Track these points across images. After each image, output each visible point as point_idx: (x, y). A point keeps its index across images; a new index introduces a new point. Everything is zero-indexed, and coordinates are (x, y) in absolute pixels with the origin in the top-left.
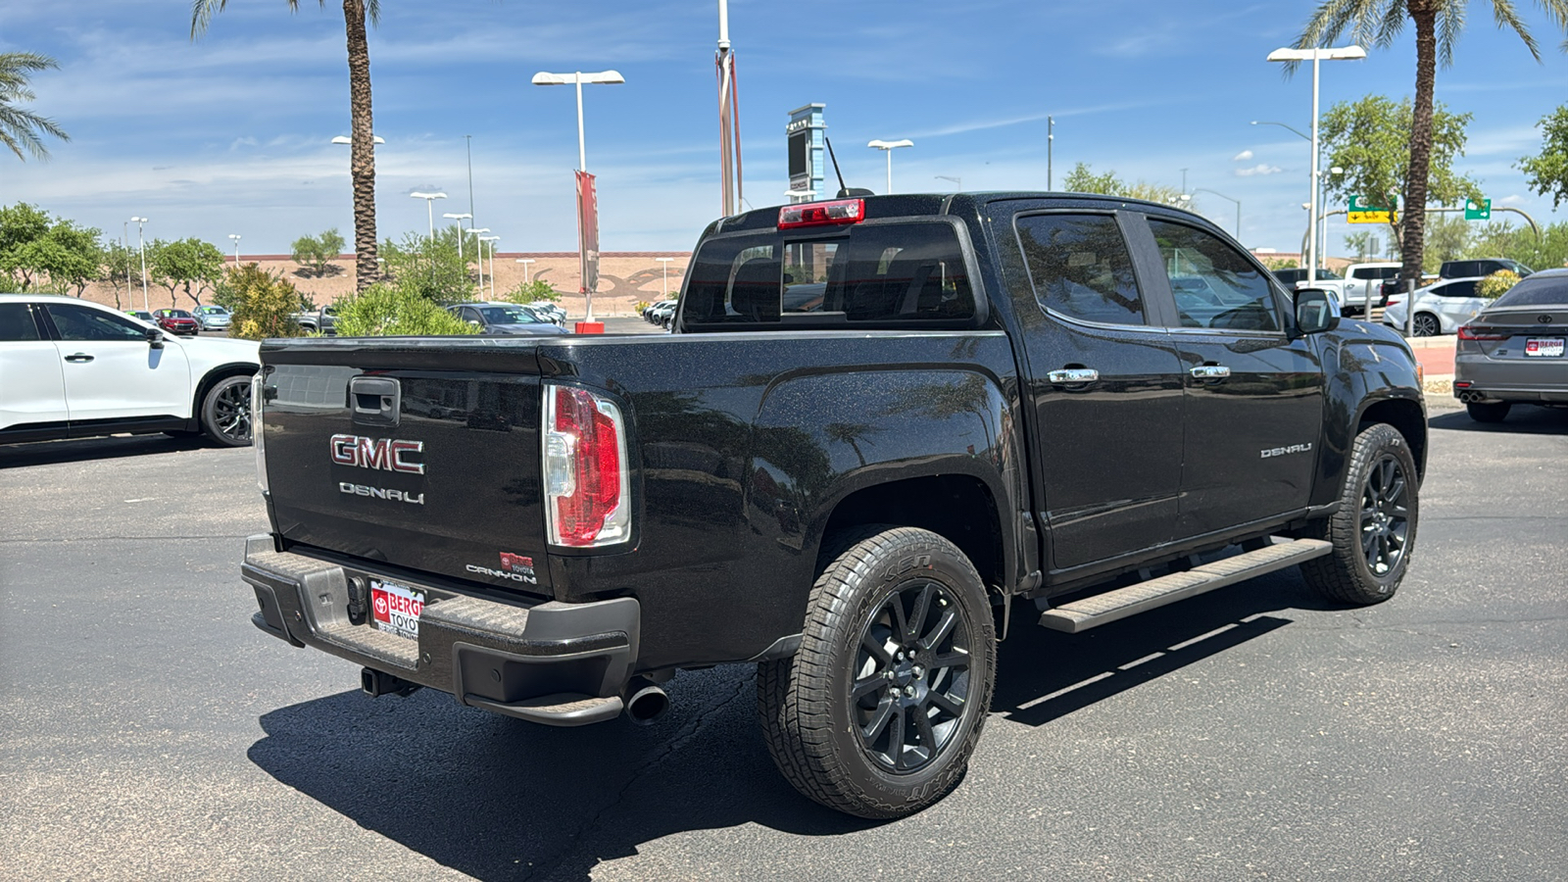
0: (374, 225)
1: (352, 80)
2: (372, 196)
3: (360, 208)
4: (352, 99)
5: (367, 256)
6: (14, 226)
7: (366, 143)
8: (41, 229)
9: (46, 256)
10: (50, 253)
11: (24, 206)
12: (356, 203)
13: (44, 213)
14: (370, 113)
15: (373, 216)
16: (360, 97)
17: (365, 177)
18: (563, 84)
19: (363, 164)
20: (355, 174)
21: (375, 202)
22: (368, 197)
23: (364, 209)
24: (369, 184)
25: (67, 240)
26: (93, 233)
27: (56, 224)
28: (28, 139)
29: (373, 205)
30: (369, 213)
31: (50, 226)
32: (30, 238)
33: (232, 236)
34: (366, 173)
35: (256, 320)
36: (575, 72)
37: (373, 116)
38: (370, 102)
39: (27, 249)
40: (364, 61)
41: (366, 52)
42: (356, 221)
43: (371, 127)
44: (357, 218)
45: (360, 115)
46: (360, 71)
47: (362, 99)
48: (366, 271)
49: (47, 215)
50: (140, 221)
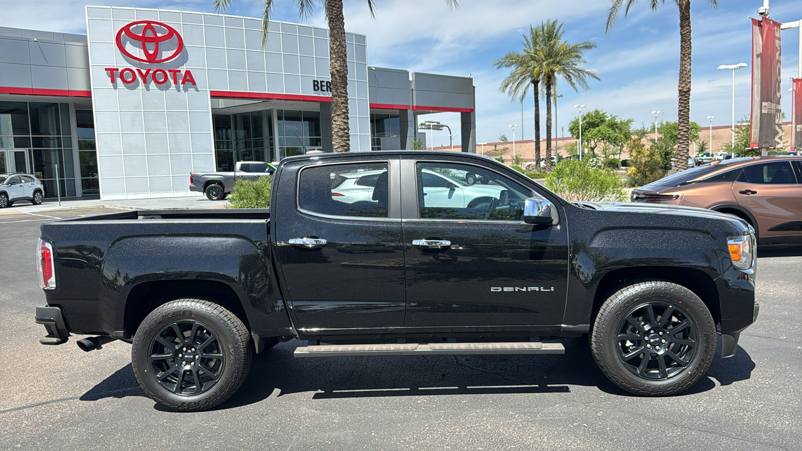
0: (688, 116)
1: (682, 41)
2: (688, 102)
3: (681, 108)
4: (681, 52)
5: (683, 133)
6: (591, 121)
7: (686, 74)
8: (603, 121)
9: (602, 134)
10: (604, 132)
11: (597, 111)
12: (680, 106)
13: (604, 114)
14: (690, 58)
15: (688, 112)
16: (684, 50)
17: (684, 92)
18: (790, 28)
19: (684, 85)
20: (680, 91)
21: (690, 104)
22: (685, 102)
23: (683, 109)
24: (687, 95)
25: (613, 125)
26: (630, 121)
27: (610, 118)
28: (581, 82)
29: (689, 106)
30: (686, 110)
31: (607, 119)
32: (598, 126)
33: (709, 117)
34: (685, 90)
35: (635, 167)
36: (799, 20)
37: (691, 59)
38: (691, 52)
39: (595, 131)
40: (688, 31)
41: (690, 26)
42: (679, 115)
43: (690, 65)
44: (679, 114)
45: (684, 60)
46: (686, 36)
47: (686, 51)
48: (681, 141)
49: (606, 114)
50: (656, 113)
